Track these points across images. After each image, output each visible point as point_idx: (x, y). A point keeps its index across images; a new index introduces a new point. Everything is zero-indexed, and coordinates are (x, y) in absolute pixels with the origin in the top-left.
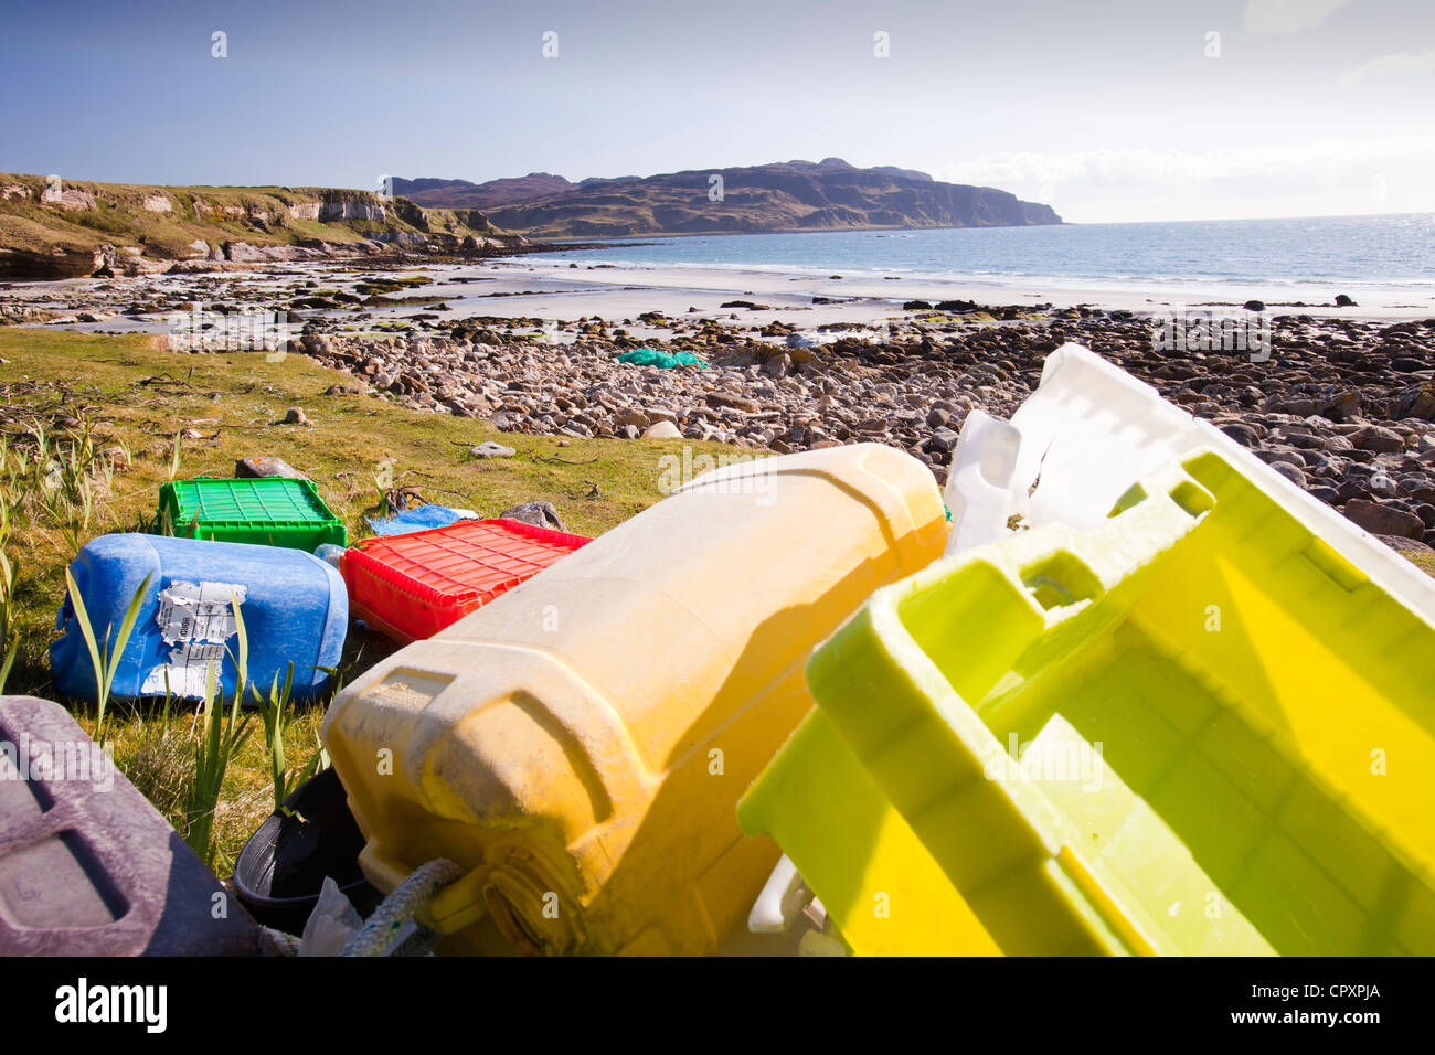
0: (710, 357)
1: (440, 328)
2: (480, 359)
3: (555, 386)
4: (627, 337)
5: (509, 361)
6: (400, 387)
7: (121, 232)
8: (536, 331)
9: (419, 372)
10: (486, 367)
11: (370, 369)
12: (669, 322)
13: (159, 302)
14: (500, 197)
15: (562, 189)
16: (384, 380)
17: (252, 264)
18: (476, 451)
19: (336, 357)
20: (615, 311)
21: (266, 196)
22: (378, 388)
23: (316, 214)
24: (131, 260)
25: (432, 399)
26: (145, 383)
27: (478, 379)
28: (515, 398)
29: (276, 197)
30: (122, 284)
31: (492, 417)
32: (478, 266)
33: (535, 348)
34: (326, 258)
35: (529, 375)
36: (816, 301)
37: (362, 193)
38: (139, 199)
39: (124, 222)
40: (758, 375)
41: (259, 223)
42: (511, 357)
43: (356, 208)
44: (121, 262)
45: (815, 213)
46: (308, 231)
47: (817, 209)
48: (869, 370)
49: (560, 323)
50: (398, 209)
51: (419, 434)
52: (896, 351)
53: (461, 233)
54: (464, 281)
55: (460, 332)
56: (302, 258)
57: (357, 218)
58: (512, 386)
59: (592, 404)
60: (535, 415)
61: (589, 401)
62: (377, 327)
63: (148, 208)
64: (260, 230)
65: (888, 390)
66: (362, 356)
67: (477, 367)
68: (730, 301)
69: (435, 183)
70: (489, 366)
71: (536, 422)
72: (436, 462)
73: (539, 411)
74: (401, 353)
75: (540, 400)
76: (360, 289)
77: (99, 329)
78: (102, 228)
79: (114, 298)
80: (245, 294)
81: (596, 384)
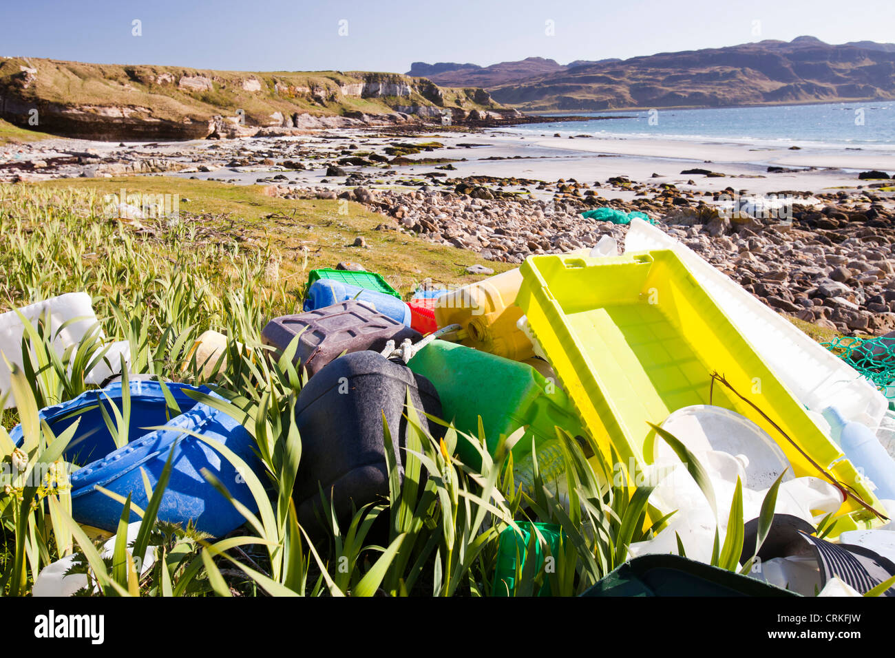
0: (662, 217)
1: (447, 184)
2: (476, 210)
3: (528, 233)
4: (595, 197)
5: (497, 213)
6: (420, 227)
7: (227, 106)
8: (521, 189)
9: (433, 218)
10: (480, 217)
11: (399, 214)
12: (633, 185)
13: (249, 158)
14: (501, 77)
15: (553, 70)
16: (408, 222)
17: (313, 130)
18: (469, 269)
19: (377, 204)
20: (588, 175)
21: (325, 79)
22: (405, 227)
23: (360, 92)
24: (232, 126)
25: (441, 238)
26: (268, 217)
27: (474, 225)
28: (499, 240)
29: (332, 79)
30: (225, 144)
31: (481, 252)
32: (479, 134)
33: (518, 204)
34: (365, 126)
35: (511, 224)
36: (771, 169)
37: (394, 75)
38: (240, 82)
39: (229, 99)
40: (699, 233)
41: (318, 99)
42: (499, 210)
43: (389, 87)
44: (225, 128)
45: (782, 88)
46: (353, 105)
47: (784, 85)
48: (805, 233)
49: (542, 183)
50: (421, 88)
51: (434, 257)
52: (839, 217)
53: (468, 107)
54: (468, 146)
55: (462, 187)
56: (347, 126)
57: (390, 95)
58: (497, 232)
59: (554, 247)
60: (511, 252)
61: (553, 245)
62: (400, 181)
63: (245, 88)
64: (319, 104)
65: (815, 252)
66: (393, 204)
67: (473, 216)
68: (689, 168)
69: (451, 66)
70: (482, 216)
71: (511, 257)
72: (444, 274)
73: (515, 250)
74: (420, 204)
75: (517, 243)
76: (389, 151)
77: (211, 178)
78: (215, 104)
79: (220, 154)
80: (306, 153)
81: (560, 233)
